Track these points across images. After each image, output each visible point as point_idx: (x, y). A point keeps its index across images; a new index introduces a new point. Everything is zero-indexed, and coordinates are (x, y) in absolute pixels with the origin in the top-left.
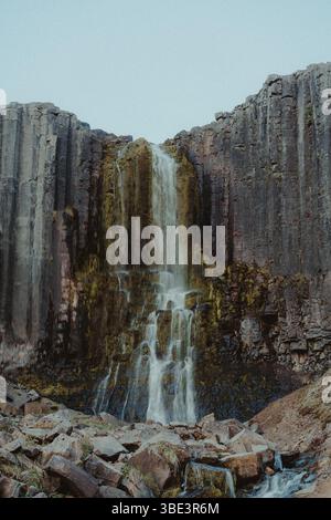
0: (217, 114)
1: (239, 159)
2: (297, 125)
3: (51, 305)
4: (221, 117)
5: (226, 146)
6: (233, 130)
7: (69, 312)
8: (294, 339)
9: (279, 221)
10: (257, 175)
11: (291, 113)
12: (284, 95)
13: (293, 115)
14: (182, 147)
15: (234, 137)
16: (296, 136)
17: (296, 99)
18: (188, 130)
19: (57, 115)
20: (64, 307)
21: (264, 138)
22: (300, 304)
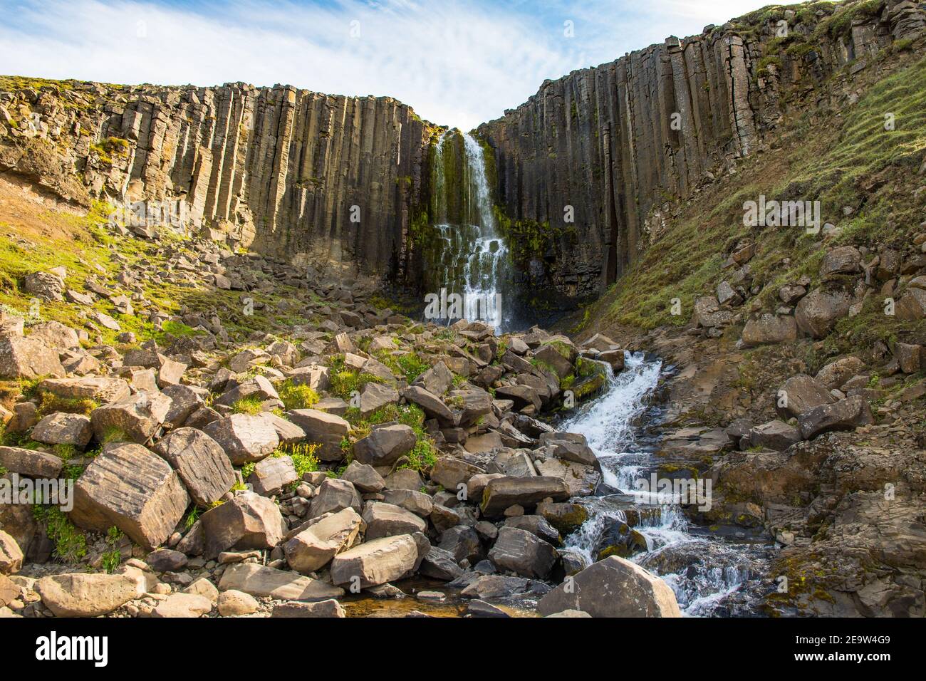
0: (504, 111)
1: (525, 144)
2: (565, 118)
3: (394, 247)
4: (508, 112)
5: (516, 134)
6: (520, 123)
7: (407, 253)
8: (568, 274)
9: (554, 189)
10: (538, 155)
11: (560, 108)
12: (556, 94)
13: (562, 109)
14: (483, 134)
15: (521, 126)
16: (565, 125)
17: (563, 98)
18: (487, 122)
20: (403, 250)
21: (542, 128)
22: (572, 248)
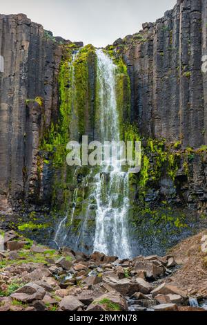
0: (143, 25)
5: (150, 51)
6: (155, 39)
7: (38, 173)
11: (197, 24)
12: (192, 9)
13: (199, 26)
15: (156, 44)
17: (200, 12)
19: (29, 25)
20: (34, 170)
21: (177, 45)
